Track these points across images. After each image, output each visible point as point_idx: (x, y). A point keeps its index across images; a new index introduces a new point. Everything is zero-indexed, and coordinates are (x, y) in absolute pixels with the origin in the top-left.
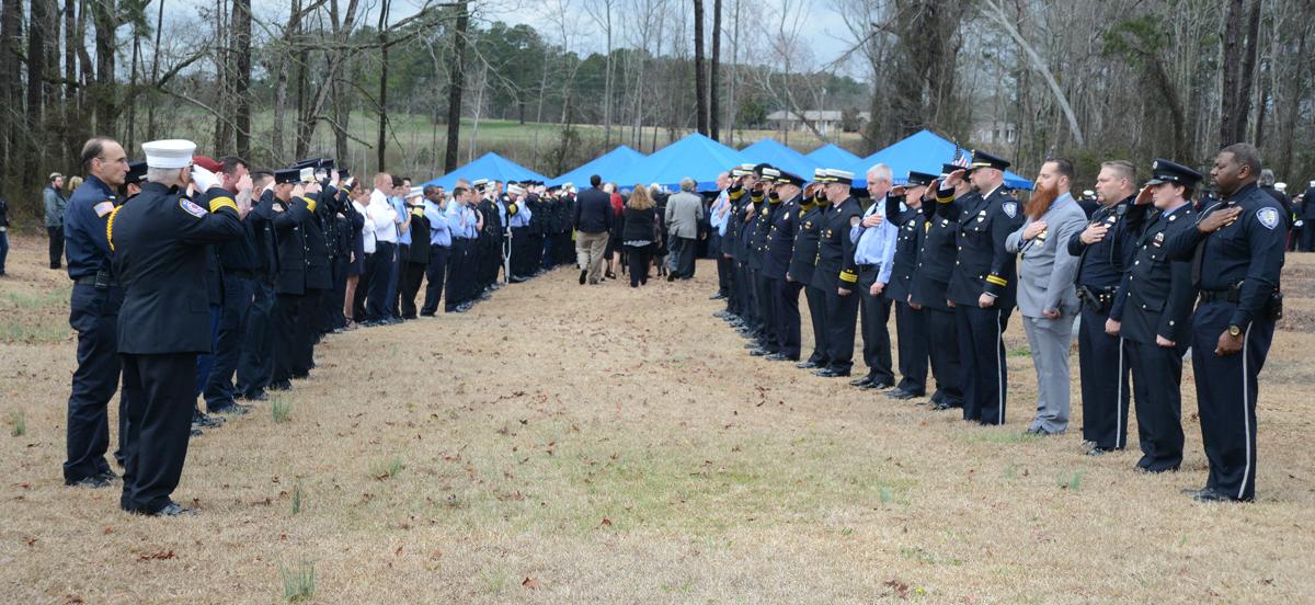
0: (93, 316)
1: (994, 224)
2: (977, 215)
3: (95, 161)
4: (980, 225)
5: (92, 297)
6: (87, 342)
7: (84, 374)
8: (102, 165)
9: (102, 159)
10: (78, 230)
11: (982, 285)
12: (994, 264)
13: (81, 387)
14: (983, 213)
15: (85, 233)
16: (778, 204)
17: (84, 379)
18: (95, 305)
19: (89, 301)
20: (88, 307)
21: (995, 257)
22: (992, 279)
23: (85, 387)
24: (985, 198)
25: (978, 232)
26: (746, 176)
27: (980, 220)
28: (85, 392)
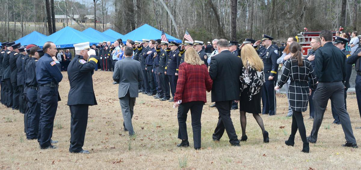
0: (50, 96)
1: (272, 56)
2: (266, 54)
3: (48, 49)
4: (267, 56)
5: (49, 90)
6: (48, 104)
7: (47, 114)
8: (50, 50)
9: (51, 48)
10: (45, 70)
11: (269, 74)
12: (272, 68)
13: (46, 118)
14: (268, 53)
15: (48, 71)
16: (170, 52)
17: (47, 116)
18: (51, 93)
19: (49, 91)
20: (48, 93)
21: (273, 66)
22: (272, 72)
23: (47, 118)
24: (267, 49)
25: (267, 58)
26: (144, 43)
27: (267, 55)
28: (47, 119)
